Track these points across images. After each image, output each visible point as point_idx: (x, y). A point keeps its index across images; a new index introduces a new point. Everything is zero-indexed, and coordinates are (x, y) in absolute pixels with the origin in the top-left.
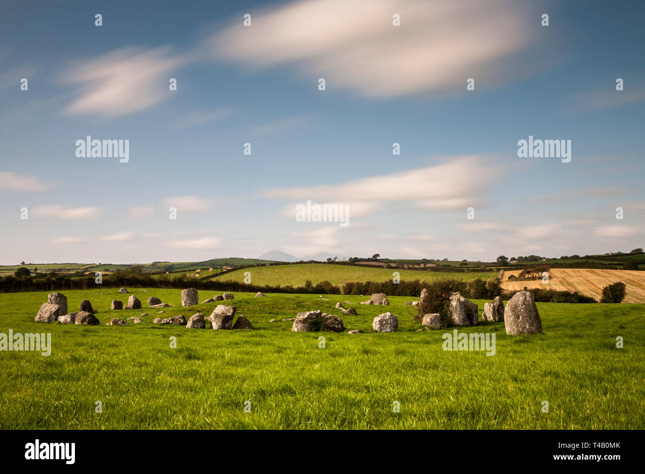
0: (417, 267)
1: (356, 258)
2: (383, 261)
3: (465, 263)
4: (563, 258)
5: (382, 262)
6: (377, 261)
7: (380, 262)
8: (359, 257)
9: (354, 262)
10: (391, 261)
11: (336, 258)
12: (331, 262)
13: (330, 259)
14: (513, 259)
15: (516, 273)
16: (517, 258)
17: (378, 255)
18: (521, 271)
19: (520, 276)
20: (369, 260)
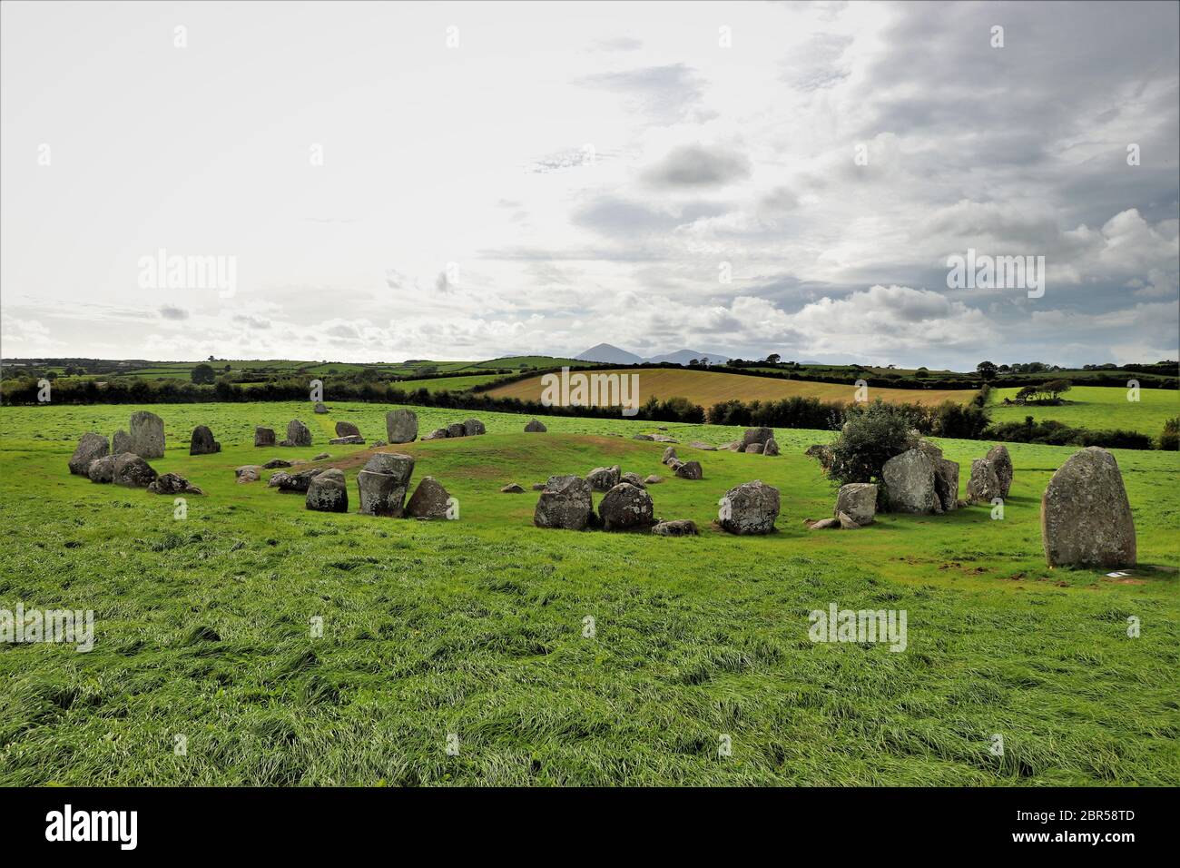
0: (843, 377)
1: (739, 361)
2: (785, 366)
3: (922, 373)
4: (1087, 368)
5: (783, 368)
6: (774, 366)
7: (779, 368)
8: (745, 359)
9: (737, 367)
10: (798, 367)
11: (705, 360)
12: (694, 366)
13: (695, 361)
14: (1005, 368)
15: (1011, 393)
16: (1010, 366)
17: (776, 356)
18: (1019, 389)
19: (1017, 397)
20: (761, 364)
